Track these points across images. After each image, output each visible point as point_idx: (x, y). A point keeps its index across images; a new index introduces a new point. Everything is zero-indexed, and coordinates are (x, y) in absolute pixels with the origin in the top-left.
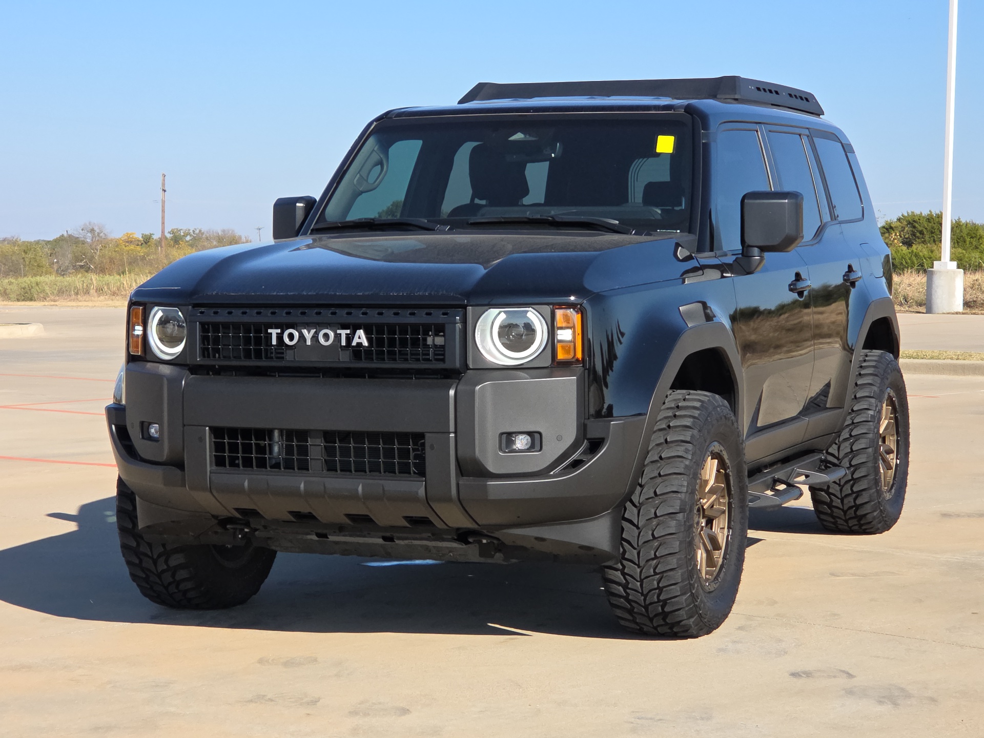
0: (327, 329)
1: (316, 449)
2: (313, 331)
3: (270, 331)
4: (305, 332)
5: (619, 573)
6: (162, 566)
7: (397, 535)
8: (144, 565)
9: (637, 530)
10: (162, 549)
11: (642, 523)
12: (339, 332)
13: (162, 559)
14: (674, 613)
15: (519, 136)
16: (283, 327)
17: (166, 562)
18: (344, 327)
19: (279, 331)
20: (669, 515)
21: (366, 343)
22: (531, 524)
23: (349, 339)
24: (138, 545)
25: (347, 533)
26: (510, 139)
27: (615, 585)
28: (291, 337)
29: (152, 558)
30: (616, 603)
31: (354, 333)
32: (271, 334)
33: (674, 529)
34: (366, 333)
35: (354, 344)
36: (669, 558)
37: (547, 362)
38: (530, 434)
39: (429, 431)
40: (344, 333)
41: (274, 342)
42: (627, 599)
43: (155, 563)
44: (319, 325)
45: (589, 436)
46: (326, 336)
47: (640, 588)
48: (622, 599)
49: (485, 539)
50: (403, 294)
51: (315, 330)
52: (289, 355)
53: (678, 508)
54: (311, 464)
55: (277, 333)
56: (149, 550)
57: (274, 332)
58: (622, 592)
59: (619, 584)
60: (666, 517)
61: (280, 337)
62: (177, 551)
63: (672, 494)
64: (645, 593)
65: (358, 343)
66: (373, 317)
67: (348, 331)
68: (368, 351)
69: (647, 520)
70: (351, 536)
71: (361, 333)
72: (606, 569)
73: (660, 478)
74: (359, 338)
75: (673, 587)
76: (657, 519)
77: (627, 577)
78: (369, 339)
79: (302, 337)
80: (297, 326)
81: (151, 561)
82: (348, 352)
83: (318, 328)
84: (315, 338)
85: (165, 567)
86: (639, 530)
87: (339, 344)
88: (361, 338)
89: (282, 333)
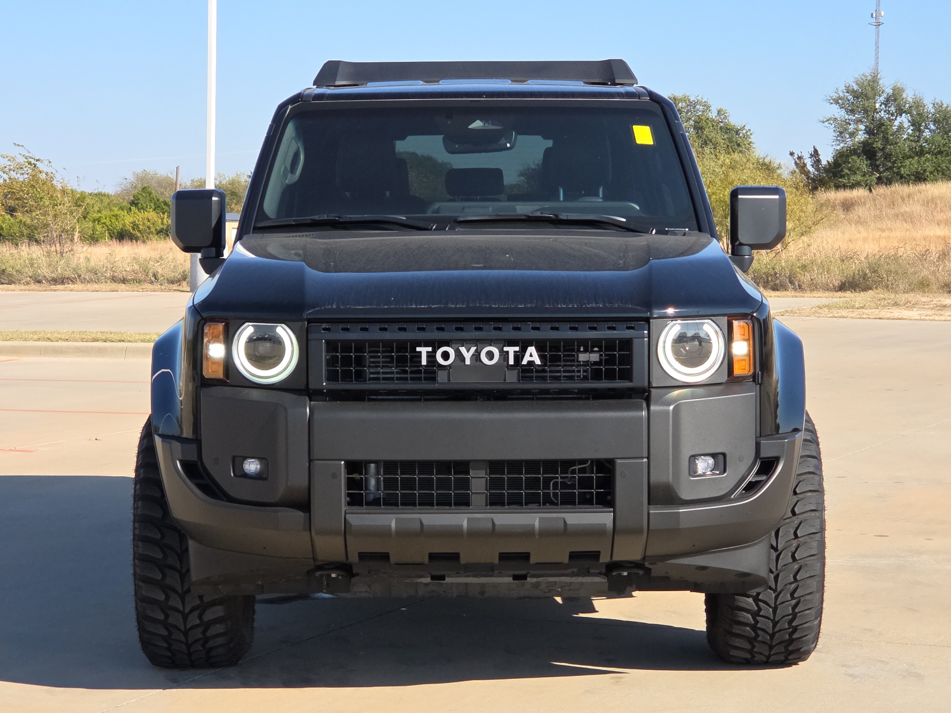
0: (491, 346)
1: (478, 481)
2: (473, 349)
3: (418, 349)
4: (463, 350)
5: (750, 600)
6: (194, 620)
7: (532, 572)
8: (171, 620)
9: (774, 553)
10: (198, 602)
11: (782, 545)
12: (506, 349)
13: (196, 613)
14: (800, 640)
15: (477, 124)
16: (436, 345)
17: (200, 617)
18: (511, 343)
19: (430, 349)
20: (809, 536)
21: (538, 362)
22: (696, 553)
23: (519, 357)
24: (168, 598)
25: (470, 574)
26: (471, 127)
27: (744, 613)
28: (446, 356)
29: (182, 613)
30: (739, 633)
31: (524, 350)
32: (420, 352)
33: (816, 550)
34: (538, 350)
35: (524, 362)
36: (809, 581)
37: (724, 378)
38: (714, 456)
39: (620, 456)
40: (512, 350)
41: (424, 362)
42: (754, 628)
43: (185, 618)
44: (480, 342)
45: (762, 455)
46: (490, 355)
47: (772, 615)
48: (747, 628)
49: (625, 571)
50: (573, 306)
51: (476, 348)
52: (442, 377)
53: (819, 527)
54: (474, 499)
55: (427, 352)
56: (180, 603)
57: (424, 351)
58: (751, 621)
59: (747, 611)
60: (806, 537)
61: (431, 356)
62: (214, 603)
63: (810, 512)
64: (776, 620)
65: (529, 362)
66: (547, 333)
67: (517, 349)
68: (541, 370)
69: (786, 542)
70: (475, 576)
71: (532, 350)
72: (736, 597)
73: (796, 496)
74: (531, 355)
75: (808, 612)
76: (796, 540)
77: (761, 603)
78: (541, 357)
79: (459, 355)
80: (451, 344)
81: (180, 617)
82: (516, 372)
83: (479, 345)
84: (477, 357)
85: (198, 622)
86: (778, 553)
87: (505, 363)
88: (532, 355)
89: (435, 351)
